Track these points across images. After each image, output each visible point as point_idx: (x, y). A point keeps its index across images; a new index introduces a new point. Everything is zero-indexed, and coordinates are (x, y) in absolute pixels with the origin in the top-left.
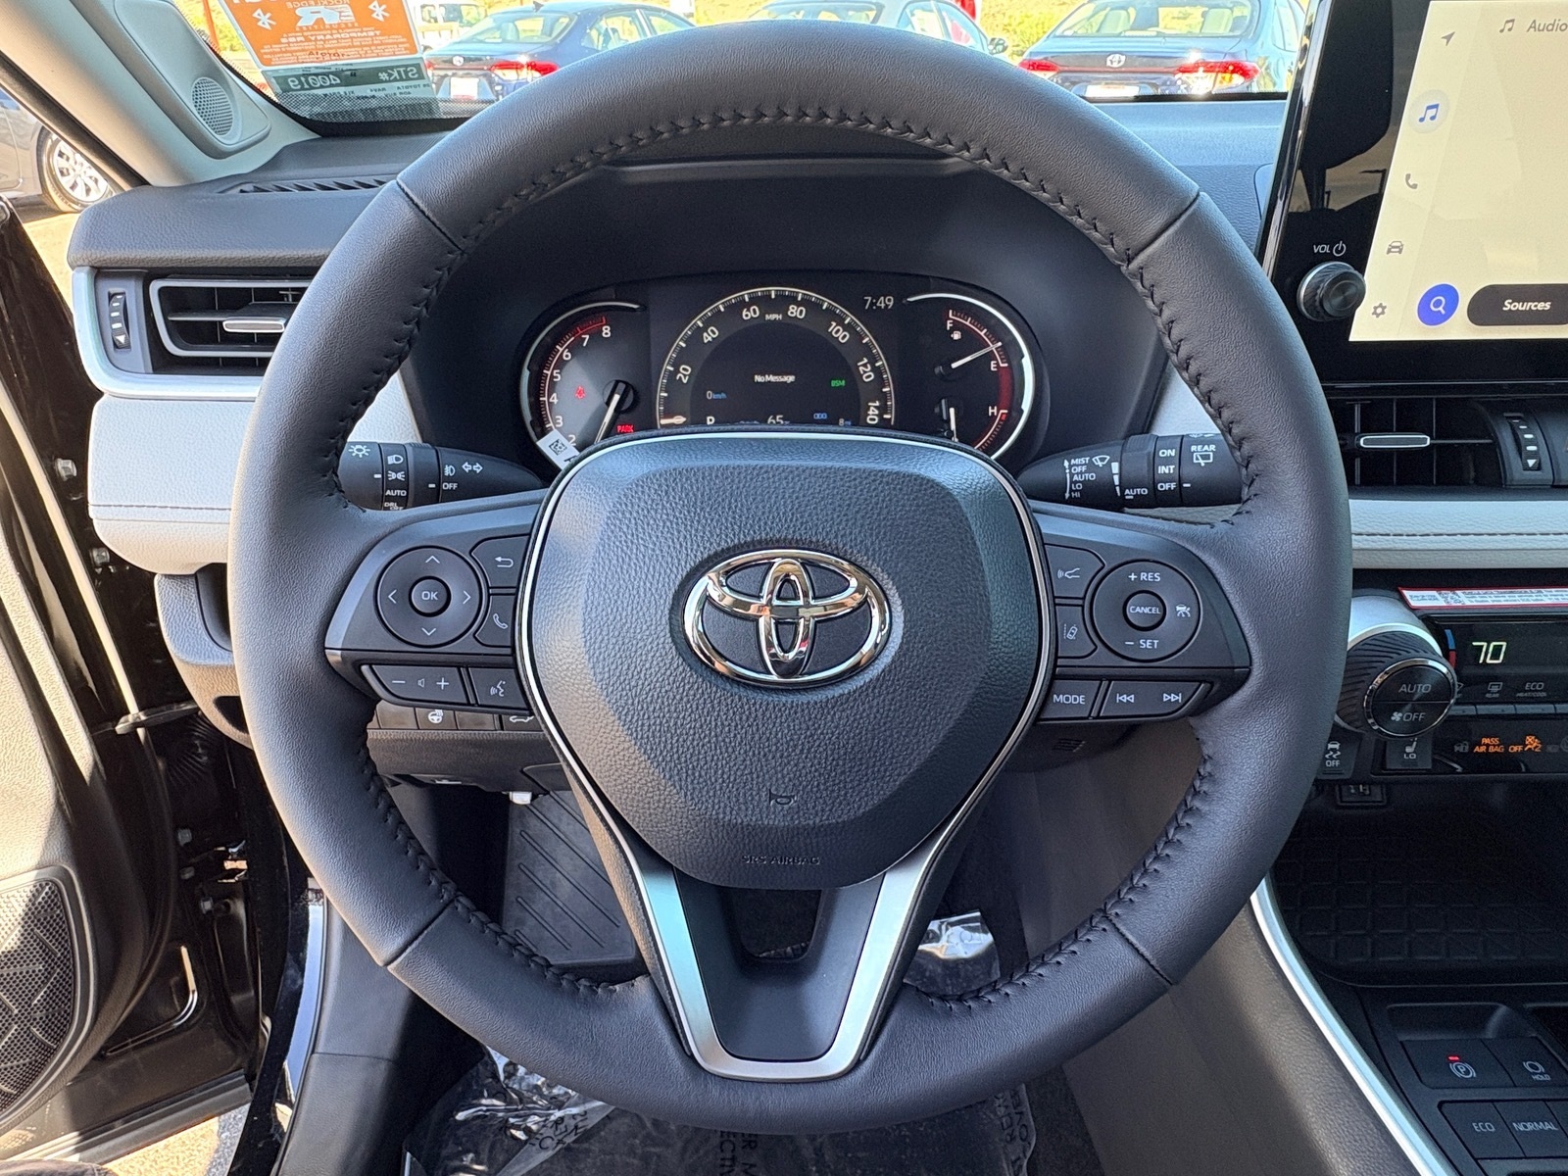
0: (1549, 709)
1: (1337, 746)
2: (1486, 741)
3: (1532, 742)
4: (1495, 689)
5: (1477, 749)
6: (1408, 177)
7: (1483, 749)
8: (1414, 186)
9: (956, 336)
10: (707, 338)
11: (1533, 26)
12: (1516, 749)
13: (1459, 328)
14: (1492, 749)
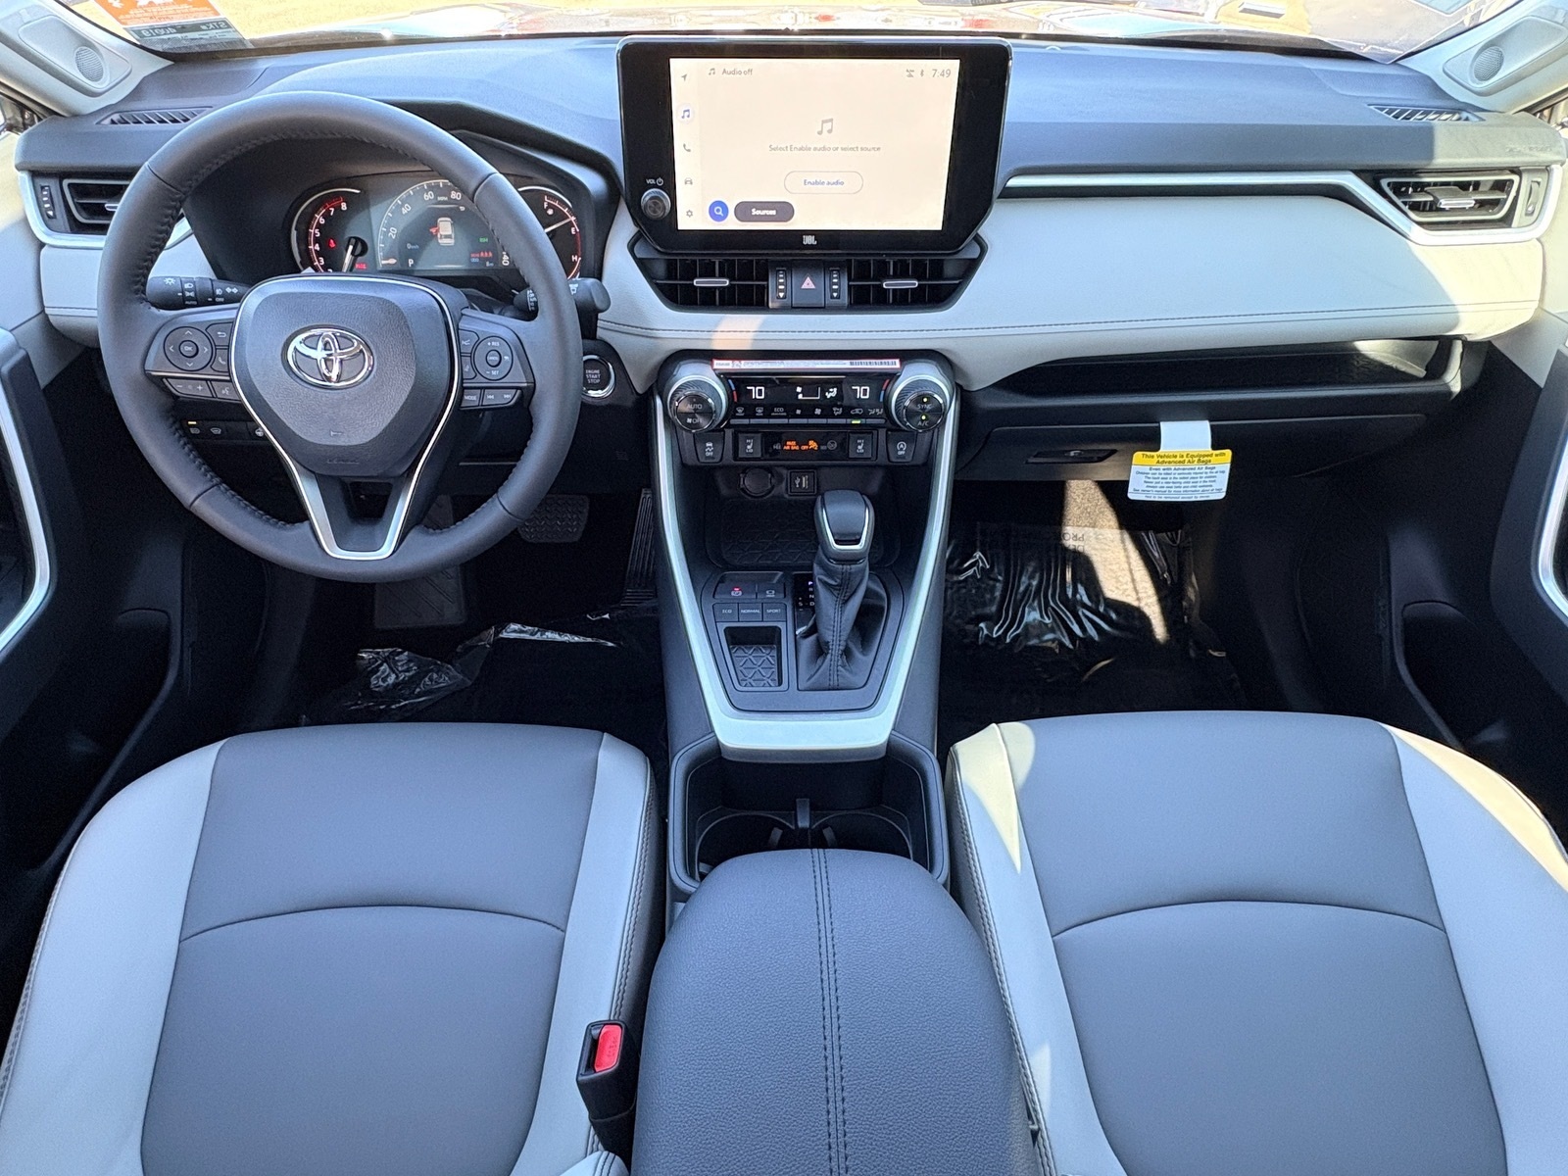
0: (785, 421)
1: (711, 445)
2: (788, 443)
3: (813, 444)
4: (760, 411)
5: (785, 448)
6: (684, 146)
7: (788, 448)
8: (689, 150)
9: (550, 212)
10: (404, 211)
11: (724, 71)
12: (804, 447)
13: (732, 223)
14: (793, 448)
